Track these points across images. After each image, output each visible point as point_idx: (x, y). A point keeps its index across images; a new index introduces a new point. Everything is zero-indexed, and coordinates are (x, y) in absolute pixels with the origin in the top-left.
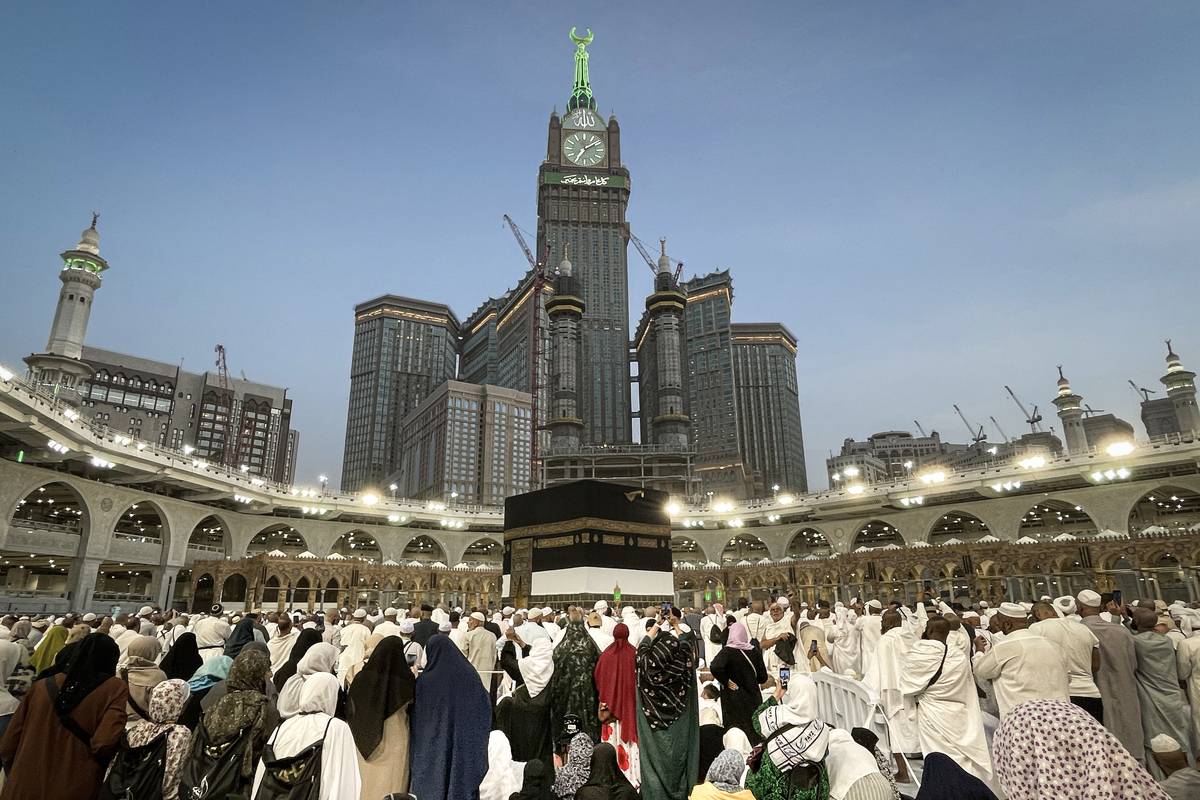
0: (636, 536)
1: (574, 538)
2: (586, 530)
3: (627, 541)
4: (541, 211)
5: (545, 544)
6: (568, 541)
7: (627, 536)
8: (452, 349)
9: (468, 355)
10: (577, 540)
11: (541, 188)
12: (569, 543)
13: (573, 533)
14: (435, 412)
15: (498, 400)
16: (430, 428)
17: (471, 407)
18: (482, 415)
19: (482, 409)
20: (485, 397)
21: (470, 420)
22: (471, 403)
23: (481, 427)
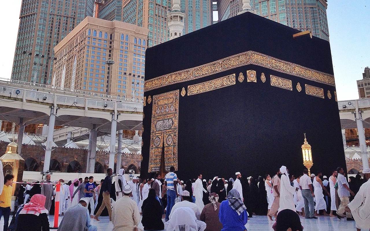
0: (304, 82)
1: (237, 77)
2: (251, 67)
3: (294, 86)
5: (195, 90)
6: (229, 81)
7: (295, 80)
10: (241, 78)
12: (230, 84)
13: (237, 71)
14: (77, 41)
15: (124, 32)
16: (75, 51)
17: (103, 37)
18: (111, 43)
19: (111, 38)
20: (113, 29)
21: (102, 46)
22: (103, 33)
23: (110, 51)
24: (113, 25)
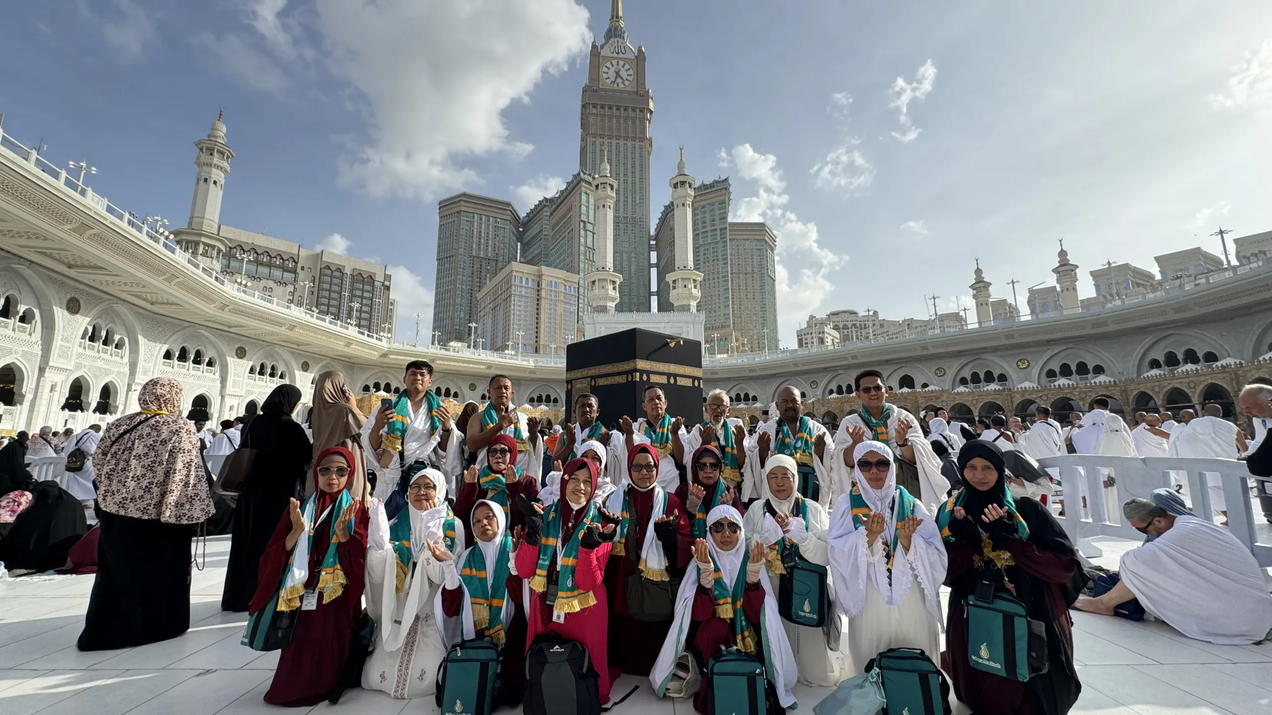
0: (675, 376)
1: (627, 377)
2: (636, 370)
3: (668, 379)
4: (584, 126)
5: (602, 382)
8: (514, 238)
9: (527, 243)
11: (583, 106)
12: (623, 381)
13: (626, 373)
14: (502, 289)
15: (551, 279)
16: (499, 301)
17: (530, 285)
18: (538, 291)
19: (538, 286)
20: (540, 276)
21: (529, 295)
22: (530, 281)
23: (538, 300)
24: (540, 271)
